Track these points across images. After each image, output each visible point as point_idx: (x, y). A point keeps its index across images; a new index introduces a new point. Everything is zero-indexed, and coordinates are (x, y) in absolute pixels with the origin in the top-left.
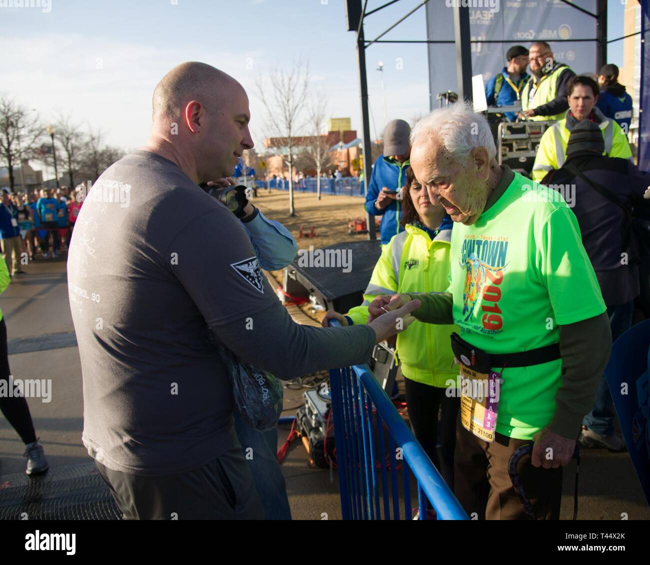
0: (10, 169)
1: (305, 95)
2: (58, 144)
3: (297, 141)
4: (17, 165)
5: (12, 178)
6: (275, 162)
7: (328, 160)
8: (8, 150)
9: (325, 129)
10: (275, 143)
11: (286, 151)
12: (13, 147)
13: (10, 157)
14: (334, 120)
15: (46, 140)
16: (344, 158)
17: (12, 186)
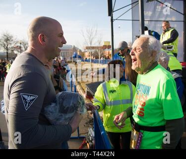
0: (7, 53)
1: (96, 34)
2: (22, 46)
3: (93, 48)
4: (10, 52)
5: (7, 56)
6: (87, 54)
7: (103, 54)
8: (7, 47)
9: (102, 44)
10: (88, 48)
11: (90, 51)
12: (8, 46)
13: (7, 49)
14: (105, 42)
15: (19, 45)
16: (107, 53)
17: (7, 58)
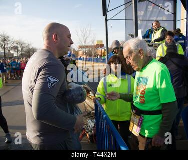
0: (4, 53)
1: (90, 34)
2: (18, 46)
3: (87, 47)
4: (6, 52)
5: (5, 56)
6: (81, 53)
7: (96, 53)
8: (4, 48)
9: (95, 44)
10: (81, 47)
11: (84, 50)
13: (4, 50)
14: (98, 41)
15: (15, 45)
16: (100, 52)
17: (5, 58)
